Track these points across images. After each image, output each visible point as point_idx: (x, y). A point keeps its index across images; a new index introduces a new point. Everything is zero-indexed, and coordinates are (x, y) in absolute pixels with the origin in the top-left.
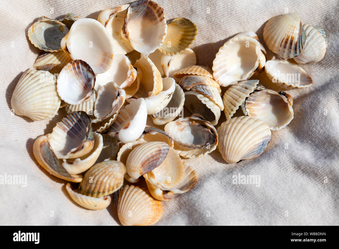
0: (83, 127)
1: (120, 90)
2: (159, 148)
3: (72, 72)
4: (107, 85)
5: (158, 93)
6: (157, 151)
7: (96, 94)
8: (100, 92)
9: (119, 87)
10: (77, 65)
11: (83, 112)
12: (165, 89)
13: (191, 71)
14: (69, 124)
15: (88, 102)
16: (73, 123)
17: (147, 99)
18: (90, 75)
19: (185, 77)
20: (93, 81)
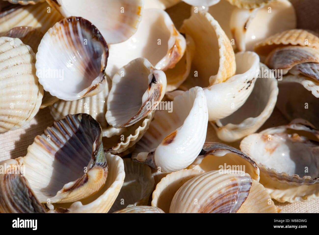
0: (86, 144)
1: (156, 72)
2: (232, 180)
3: (64, 40)
4: (129, 65)
5: (227, 79)
6: (229, 186)
7: (110, 82)
8: (117, 79)
9: (153, 67)
10: (73, 27)
11: (86, 114)
12: (240, 71)
13: (288, 38)
14: (58, 139)
15: (95, 97)
16: (67, 136)
17: (207, 90)
18: (98, 46)
19: (277, 50)
20: (103, 56)
